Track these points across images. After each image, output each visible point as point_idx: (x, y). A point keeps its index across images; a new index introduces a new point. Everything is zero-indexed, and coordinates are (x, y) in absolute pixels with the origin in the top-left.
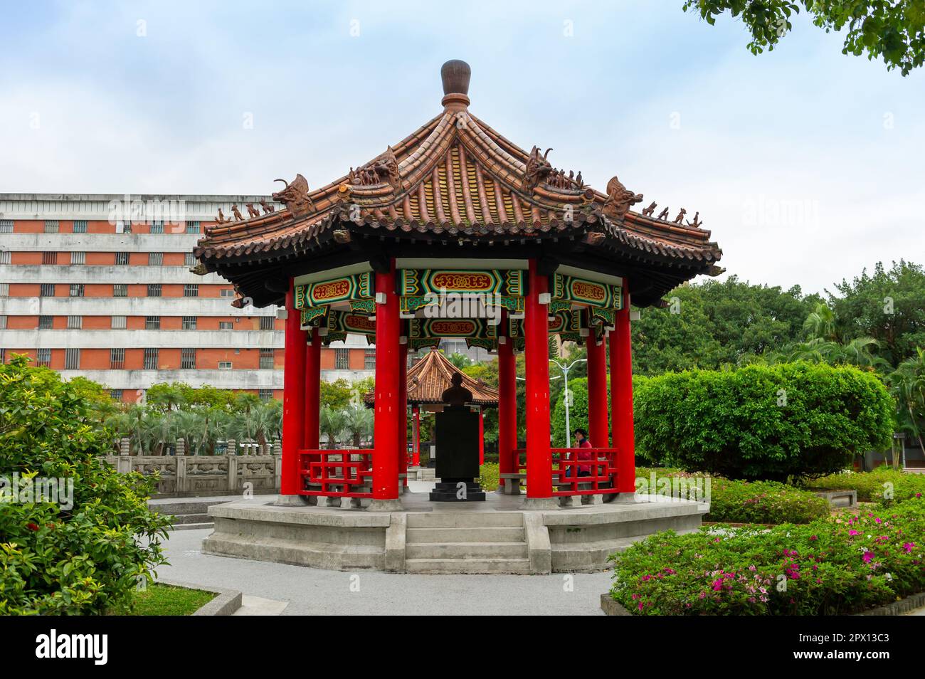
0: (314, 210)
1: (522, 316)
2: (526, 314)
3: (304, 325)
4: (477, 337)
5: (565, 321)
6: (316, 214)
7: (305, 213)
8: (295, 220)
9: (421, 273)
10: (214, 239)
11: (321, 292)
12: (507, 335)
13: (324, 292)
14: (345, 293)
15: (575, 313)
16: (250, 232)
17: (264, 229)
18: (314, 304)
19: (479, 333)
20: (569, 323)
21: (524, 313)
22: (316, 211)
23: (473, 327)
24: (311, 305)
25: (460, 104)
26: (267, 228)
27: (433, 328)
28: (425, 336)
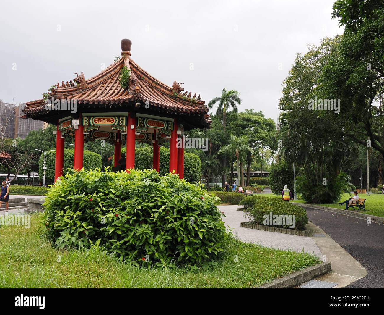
0: (87, 88)
1: (126, 133)
2: (127, 132)
3: (85, 132)
4: (109, 139)
5: (145, 136)
6: (88, 89)
7: (85, 88)
8: (82, 90)
9: (144, 119)
10: (58, 94)
11: (98, 121)
12: (120, 139)
13: (100, 121)
14: (112, 123)
15: (150, 134)
16: (69, 93)
17: (73, 93)
18: (94, 125)
19: (110, 138)
20: (147, 138)
21: (126, 132)
22: (88, 88)
23: (108, 135)
24: (92, 125)
25: (127, 55)
26: (74, 92)
27: (94, 134)
28: (91, 137)
